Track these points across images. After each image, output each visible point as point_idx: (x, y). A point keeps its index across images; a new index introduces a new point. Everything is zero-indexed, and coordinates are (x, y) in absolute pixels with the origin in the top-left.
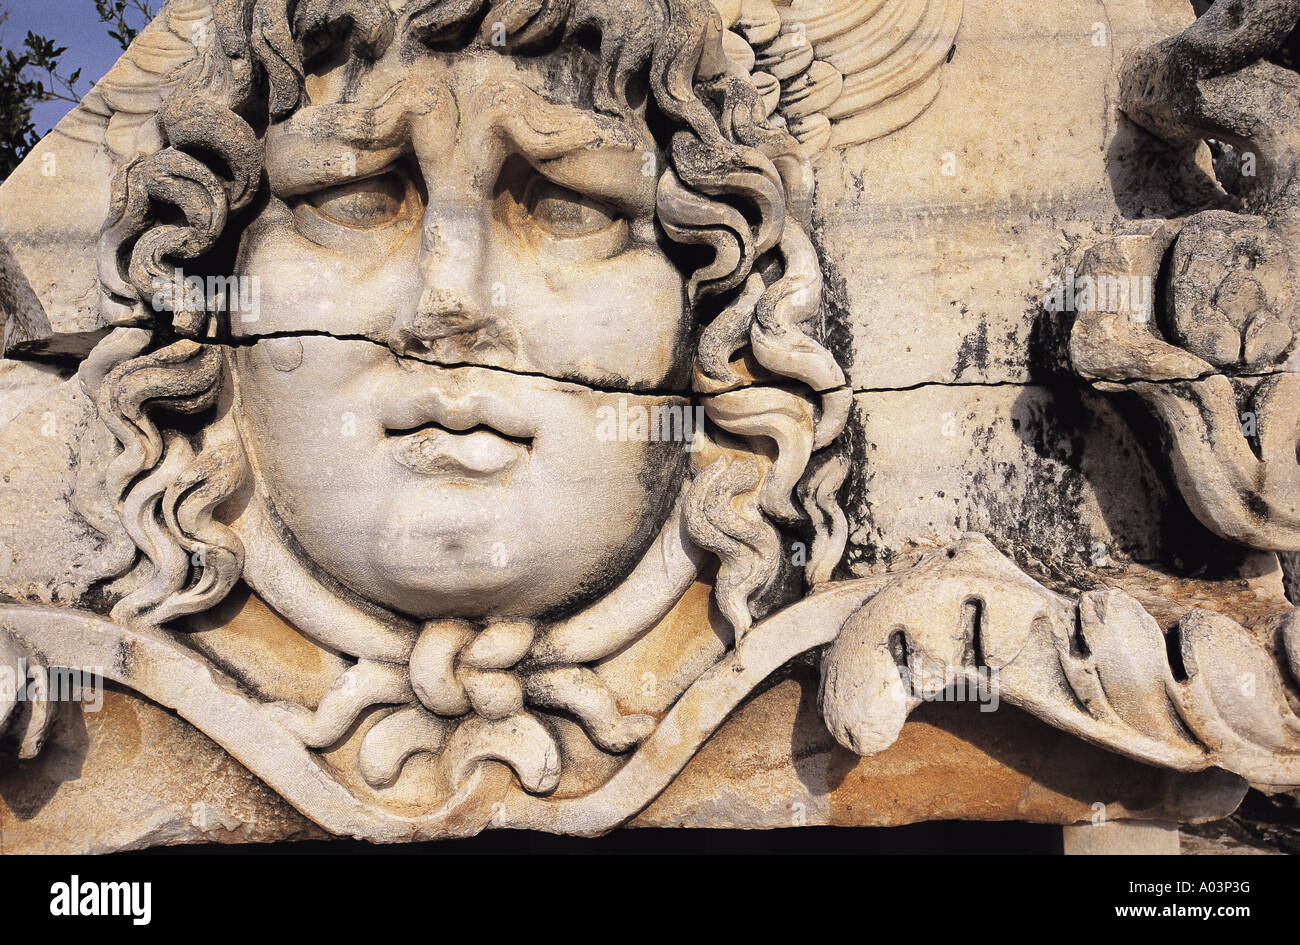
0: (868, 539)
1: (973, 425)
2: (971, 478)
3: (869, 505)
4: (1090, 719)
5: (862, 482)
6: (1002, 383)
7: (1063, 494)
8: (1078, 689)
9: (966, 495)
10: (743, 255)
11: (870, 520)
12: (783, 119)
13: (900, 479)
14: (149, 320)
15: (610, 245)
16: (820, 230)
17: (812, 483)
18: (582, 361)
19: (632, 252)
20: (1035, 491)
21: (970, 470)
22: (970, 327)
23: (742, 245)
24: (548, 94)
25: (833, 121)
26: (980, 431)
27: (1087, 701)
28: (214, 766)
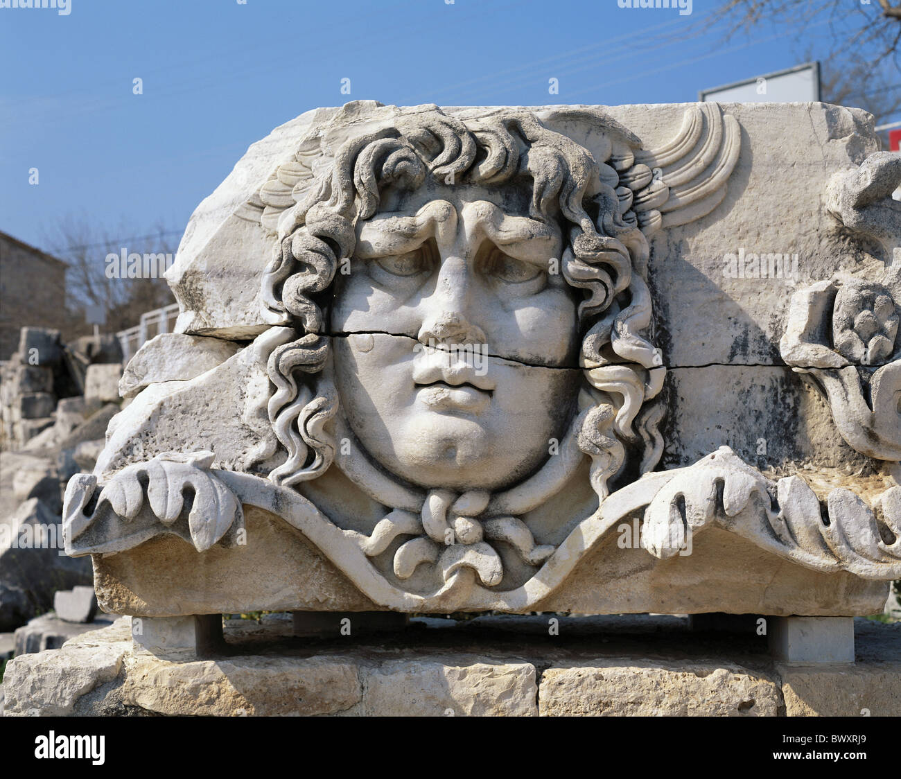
0: (676, 451)
1: (738, 389)
2: (736, 418)
3: (678, 432)
4: (781, 545)
5: (674, 419)
6: (756, 365)
7: (787, 428)
8: (775, 529)
9: (734, 428)
10: (607, 295)
11: (679, 440)
12: (634, 213)
13: (696, 418)
14: (291, 323)
15: (536, 287)
16: (655, 275)
17: (644, 419)
18: (520, 350)
19: (548, 291)
20: (773, 426)
21: (736, 413)
22: (738, 333)
23: (607, 289)
24: (505, 207)
25: (663, 214)
26: (743, 391)
27: (780, 535)
28: (314, 566)
